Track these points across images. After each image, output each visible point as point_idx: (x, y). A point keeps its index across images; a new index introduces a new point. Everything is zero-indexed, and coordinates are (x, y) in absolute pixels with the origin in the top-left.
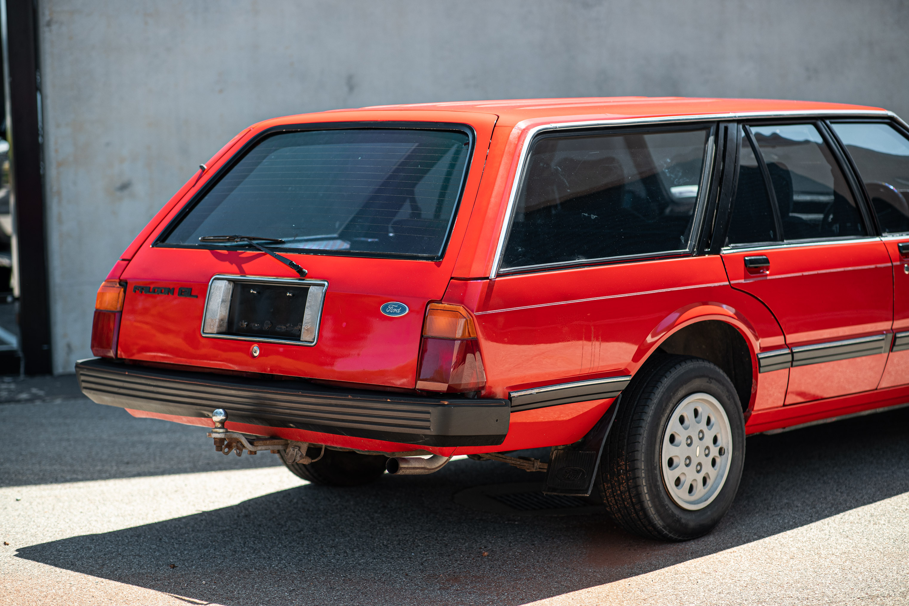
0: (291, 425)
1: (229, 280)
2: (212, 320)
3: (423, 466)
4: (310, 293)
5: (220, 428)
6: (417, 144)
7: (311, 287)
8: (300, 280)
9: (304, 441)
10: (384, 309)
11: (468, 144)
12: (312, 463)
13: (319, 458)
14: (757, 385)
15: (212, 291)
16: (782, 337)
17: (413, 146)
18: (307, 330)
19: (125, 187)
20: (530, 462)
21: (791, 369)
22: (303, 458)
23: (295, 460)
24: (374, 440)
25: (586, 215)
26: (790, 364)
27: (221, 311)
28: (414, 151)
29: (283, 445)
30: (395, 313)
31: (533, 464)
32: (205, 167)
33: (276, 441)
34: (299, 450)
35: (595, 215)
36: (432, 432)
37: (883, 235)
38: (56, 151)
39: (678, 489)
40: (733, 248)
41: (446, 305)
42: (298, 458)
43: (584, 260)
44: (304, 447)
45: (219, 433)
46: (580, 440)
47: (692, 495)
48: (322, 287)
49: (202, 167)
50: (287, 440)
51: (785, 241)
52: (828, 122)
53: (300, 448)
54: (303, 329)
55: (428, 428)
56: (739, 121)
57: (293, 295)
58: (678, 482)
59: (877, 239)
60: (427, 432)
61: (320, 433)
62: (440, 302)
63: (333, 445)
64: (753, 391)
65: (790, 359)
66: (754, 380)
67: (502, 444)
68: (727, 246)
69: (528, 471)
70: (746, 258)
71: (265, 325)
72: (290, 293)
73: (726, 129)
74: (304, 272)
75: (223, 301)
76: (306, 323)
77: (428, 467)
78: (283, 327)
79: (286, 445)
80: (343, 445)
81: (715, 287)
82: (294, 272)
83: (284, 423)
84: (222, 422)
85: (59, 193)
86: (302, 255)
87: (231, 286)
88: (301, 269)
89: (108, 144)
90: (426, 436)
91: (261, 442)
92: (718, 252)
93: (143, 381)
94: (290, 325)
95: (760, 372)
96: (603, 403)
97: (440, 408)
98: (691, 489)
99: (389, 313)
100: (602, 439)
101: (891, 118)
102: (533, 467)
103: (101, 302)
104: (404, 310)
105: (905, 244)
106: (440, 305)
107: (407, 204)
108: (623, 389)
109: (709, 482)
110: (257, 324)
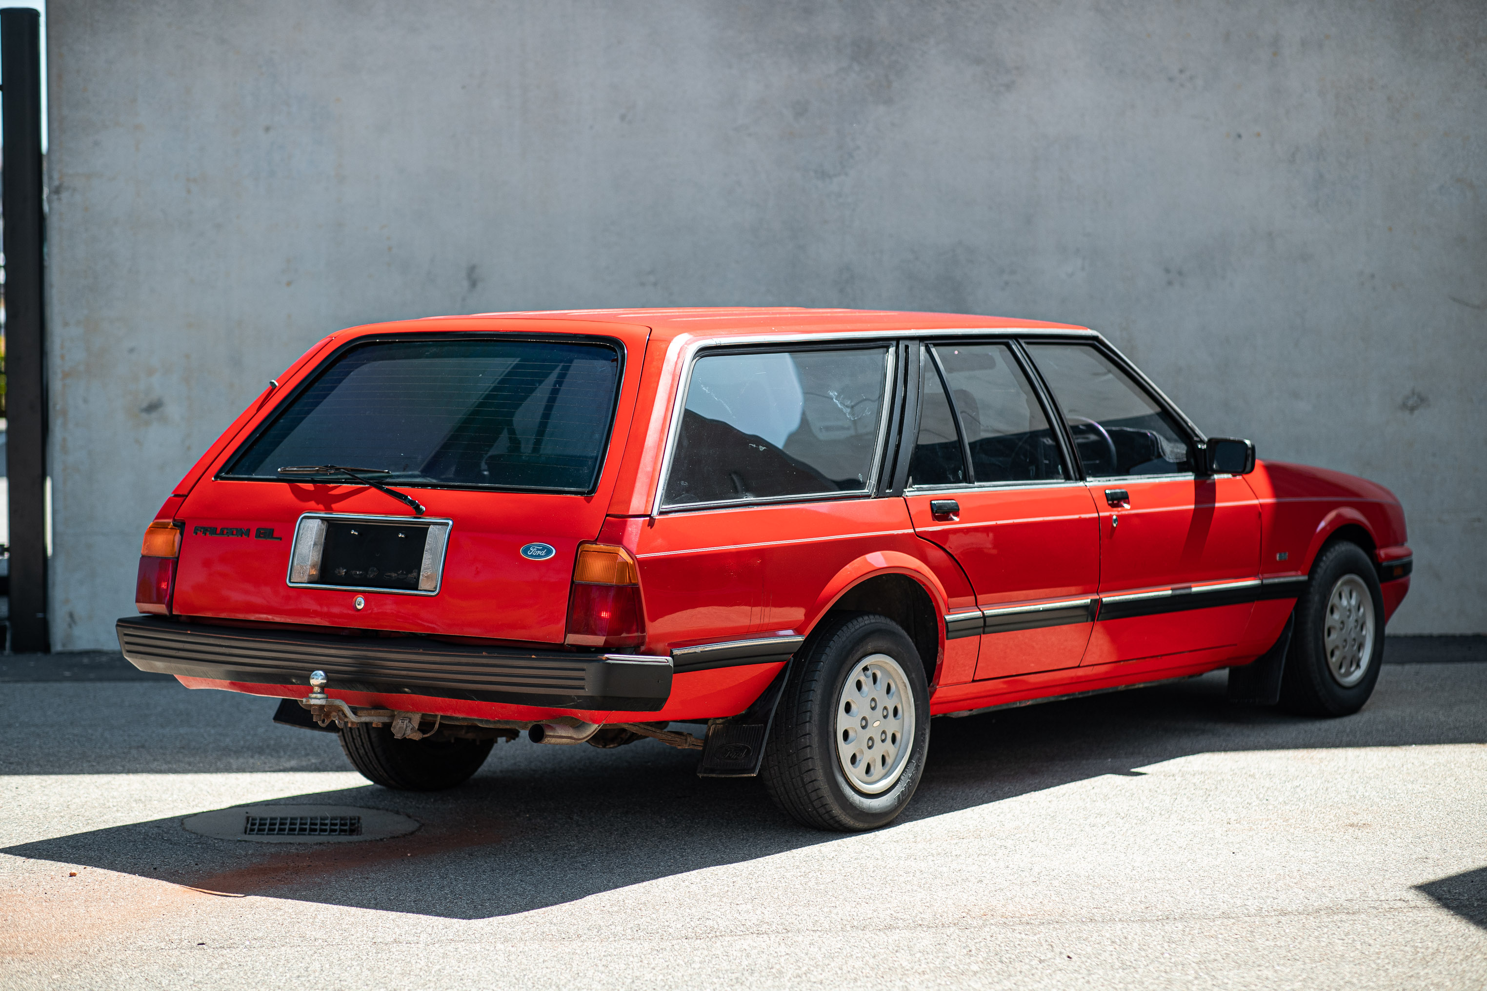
0: (406, 690)
1: (322, 519)
2: (302, 567)
3: (570, 735)
4: (431, 533)
5: (319, 693)
6: (518, 359)
7: (431, 527)
8: (415, 518)
9: (417, 710)
10: (525, 552)
11: (617, 360)
12: (423, 739)
13: (432, 733)
14: (943, 654)
15: (301, 532)
16: (973, 598)
17: (514, 361)
18: (427, 577)
19: (153, 407)
20: (682, 737)
21: (982, 635)
22: (415, 732)
23: (404, 734)
24: (509, 705)
25: (754, 446)
26: (981, 630)
27: (312, 556)
28: (517, 366)
29: (389, 717)
30: (539, 556)
31: (686, 740)
32: (277, 384)
33: (381, 711)
34: (410, 722)
35: (764, 446)
36: (587, 692)
37: (1088, 479)
38: (63, 357)
39: (854, 767)
40: (918, 490)
41: (602, 546)
42: (409, 732)
43: (751, 499)
44: (416, 718)
45: (319, 699)
46: (744, 712)
47: (871, 776)
48: (445, 527)
49: (272, 383)
50: (393, 711)
51: (976, 484)
52: (1022, 341)
53: (410, 719)
54: (421, 577)
55: (582, 688)
56: (921, 339)
57: (406, 537)
58: (854, 759)
59: (1081, 484)
60: (581, 693)
61: (440, 698)
62: (595, 542)
63: (454, 715)
64: (938, 662)
65: (982, 624)
66: (940, 648)
67: (662, 710)
68: (911, 486)
69: (679, 747)
70: (933, 502)
71: (369, 572)
72: (402, 534)
73: (907, 347)
74: (422, 510)
75: (315, 544)
76: (425, 569)
77: (575, 736)
78: (394, 575)
79: (393, 717)
80: (468, 714)
81: (898, 535)
82: (411, 508)
83: (396, 688)
84: (322, 687)
85: (64, 413)
86: (416, 489)
87: (324, 527)
88: (418, 506)
89: (132, 350)
90: (579, 697)
91: (365, 712)
92: (899, 494)
93: (211, 641)
94: (402, 573)
95: (948, 639)
96: (772, 669)
97: (595, 664)
98: (868, 770)
99: (532, 556)
100: (771, 710)
101: (1095, 338)
102: (686, 743)
103: (148, 548)
104: (549, 552)
105: (1113, 491)
106: (594, 546)
107: (504, 435)
108: (796, 650)
109: (889, 761)
110: (360, 571)
